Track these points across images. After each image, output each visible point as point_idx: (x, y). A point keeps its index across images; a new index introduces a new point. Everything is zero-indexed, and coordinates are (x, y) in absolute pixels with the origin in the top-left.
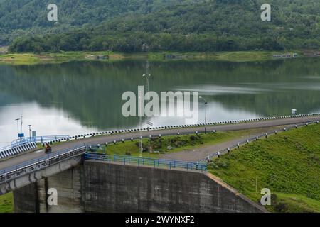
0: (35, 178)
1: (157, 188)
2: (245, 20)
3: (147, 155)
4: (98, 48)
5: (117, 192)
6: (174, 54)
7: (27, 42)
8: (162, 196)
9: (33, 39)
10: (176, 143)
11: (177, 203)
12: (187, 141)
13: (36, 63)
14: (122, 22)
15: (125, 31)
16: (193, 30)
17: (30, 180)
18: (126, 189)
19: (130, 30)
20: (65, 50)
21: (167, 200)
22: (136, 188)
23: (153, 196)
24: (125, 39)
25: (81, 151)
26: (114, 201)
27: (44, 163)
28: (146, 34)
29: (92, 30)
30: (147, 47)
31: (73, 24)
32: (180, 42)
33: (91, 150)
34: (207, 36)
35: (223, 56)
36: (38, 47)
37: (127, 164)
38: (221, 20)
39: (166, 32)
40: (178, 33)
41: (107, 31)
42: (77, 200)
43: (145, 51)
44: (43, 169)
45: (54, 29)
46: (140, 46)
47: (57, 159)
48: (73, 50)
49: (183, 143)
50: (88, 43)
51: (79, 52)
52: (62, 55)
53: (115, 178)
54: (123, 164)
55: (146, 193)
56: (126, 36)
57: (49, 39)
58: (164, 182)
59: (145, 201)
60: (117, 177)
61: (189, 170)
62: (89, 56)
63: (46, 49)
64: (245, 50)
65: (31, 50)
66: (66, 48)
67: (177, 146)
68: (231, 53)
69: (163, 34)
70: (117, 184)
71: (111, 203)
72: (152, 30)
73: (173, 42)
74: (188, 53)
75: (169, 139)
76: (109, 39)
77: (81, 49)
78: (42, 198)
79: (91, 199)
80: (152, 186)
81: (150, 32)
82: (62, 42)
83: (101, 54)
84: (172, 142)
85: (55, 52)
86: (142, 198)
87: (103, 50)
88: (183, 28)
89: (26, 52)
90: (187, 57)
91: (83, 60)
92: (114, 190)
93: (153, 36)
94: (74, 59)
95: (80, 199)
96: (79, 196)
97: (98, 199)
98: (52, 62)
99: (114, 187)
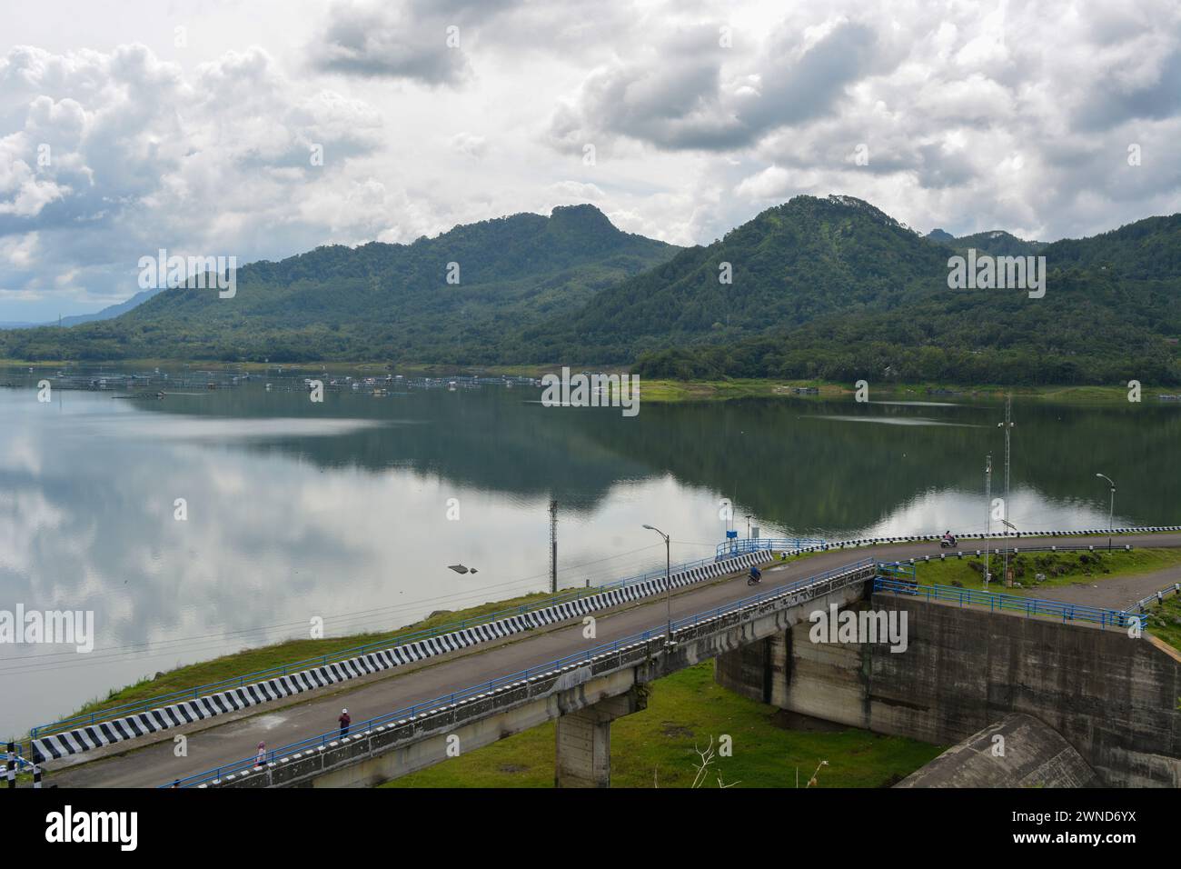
0: (786, 621)
1: (1032, 660)
2: (1096, 323)
3: (999, 590)
4: (796, 373)
5: (940, 663)
6: (949, 388)
7: (664, 359)
8: (1044, 678)
9: (675, 354)
10: (1054, 568)
11: (1078, 696)
12: (1074, 566)
13: (681, 399)
14: (844, 323)
15: (850, 342)
16: (986, 342)
17: (777, 625)
18: (961, 657)
19: (860, 340)
20: (734, 376)
21: (1054, 686)
22: (985, 656)
23: (1022, 677)
24: (851, 356)
25: (867, 573)
26: (932, 679)
27: (804, 593)
28: (892, 348)
29: (786, 338)
30: (895, 373)
31: (746, 327)
32: (962, 365)
33: (883, 572)
34: (1018, 353)
35: (1051, 395)
36: (686, 369)
37: (965, 606)
38: (1045, 322)
39: (932, 344)
40: (957, 346)
41: (816, 341)
42: (853, 672)
43: (891, 381)
44: (801, 605)
45: (711, 335)
46: (881, 370)
47: (826, 588)
48: (750, 376)
49: (1066, 569)
50: (778, 364)
51: (760, 381)
52: (730, 385)
53: (936, 633)
54: (957, 605)
55: (1006, 668)
56: (852, 351)
57: (704, 355)
58: (1049, 648)
59: (1003, 686)
60: (942, 631)
61: (1107, 627)
62: (781, 389)
63: (700, 373)
64: (1099, 384)
65: (672, 374)
66: (735, 373)
67: (1055, 575)
68: (1070, 389)
69: (926, 349)
70: (941, 644)
71: (926, 684)
72: (905, 339)
73: (947, 364)
74: (979, 386)
75: (1036, 559)
76: (819, 356)
77: (763, 374)
78: (779, 662)
79: (883, 673)
80: (1021, 655)
81: (900, 344)
82: (730, 360)
83: (803, 385)
84: (1044, 565)
85: (715, 380)
86: (996, 679)
87: (806, 378)
88: (965, 338)
89: (663, 378)
90: (975, 394)
91: (768, 394)
92: (935, 658)
93: (906, 353)
94: (752, 393)
95: (860, 669)
96: (858, 664)
97: (898, 673)
98: (710, 398)
99: (934, 651)
